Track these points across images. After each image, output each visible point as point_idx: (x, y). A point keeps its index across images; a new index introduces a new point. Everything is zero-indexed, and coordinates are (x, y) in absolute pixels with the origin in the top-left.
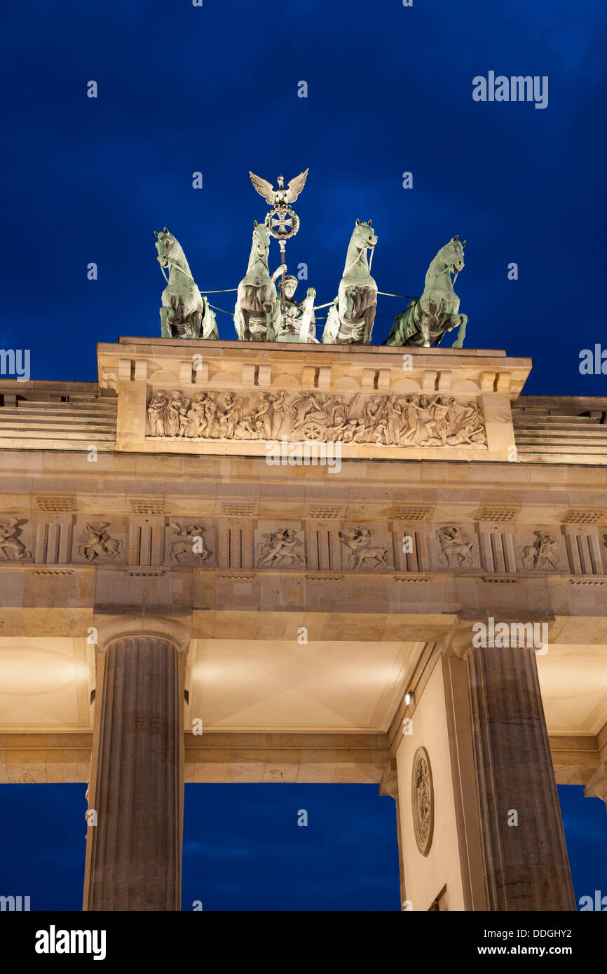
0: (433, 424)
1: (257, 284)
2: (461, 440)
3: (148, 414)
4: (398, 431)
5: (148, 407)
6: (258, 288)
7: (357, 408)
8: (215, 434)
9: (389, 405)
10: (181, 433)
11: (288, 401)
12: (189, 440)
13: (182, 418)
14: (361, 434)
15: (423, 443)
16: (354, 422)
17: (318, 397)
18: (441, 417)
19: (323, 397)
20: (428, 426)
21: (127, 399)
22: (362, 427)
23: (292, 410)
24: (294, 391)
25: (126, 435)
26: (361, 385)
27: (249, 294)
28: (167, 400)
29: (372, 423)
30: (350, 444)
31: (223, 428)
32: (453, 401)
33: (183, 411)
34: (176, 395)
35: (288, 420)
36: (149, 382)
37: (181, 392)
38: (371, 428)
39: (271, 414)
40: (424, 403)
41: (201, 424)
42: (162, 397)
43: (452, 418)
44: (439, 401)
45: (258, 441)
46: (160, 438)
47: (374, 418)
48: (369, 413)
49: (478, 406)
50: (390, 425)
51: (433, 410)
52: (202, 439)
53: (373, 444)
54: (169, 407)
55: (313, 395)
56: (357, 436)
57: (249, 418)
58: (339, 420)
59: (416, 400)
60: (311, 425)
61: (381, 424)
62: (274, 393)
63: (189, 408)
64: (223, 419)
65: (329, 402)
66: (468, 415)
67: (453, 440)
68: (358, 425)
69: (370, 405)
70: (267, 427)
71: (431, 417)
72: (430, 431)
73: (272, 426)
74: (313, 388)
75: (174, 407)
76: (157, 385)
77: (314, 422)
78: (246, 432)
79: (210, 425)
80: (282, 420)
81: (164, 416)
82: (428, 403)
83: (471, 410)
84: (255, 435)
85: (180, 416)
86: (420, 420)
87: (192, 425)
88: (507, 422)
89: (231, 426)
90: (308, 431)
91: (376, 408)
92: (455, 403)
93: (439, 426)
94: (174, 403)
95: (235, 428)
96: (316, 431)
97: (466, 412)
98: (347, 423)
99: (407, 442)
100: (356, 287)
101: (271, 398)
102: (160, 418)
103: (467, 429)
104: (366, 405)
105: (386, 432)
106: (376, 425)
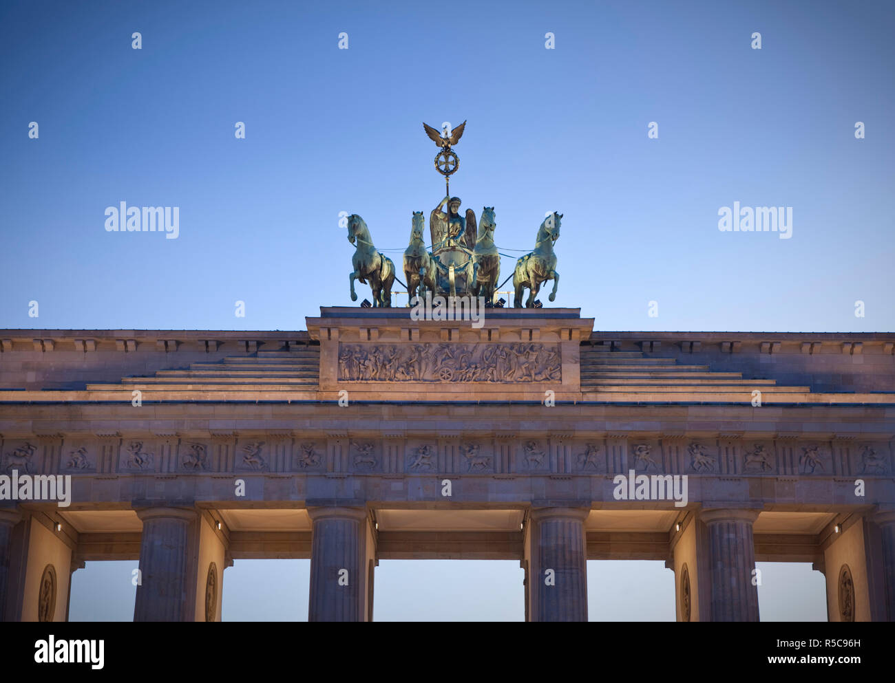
0: (527, 365)
1: (415, 256)
2: (544, 377)
3: (339, 364)
4: (502, 372)
5: (339, 359)
6: (416, 258)
7: (477, 354)
8: (383, 377)
9: (498, 352)
10: (361, 377)
11: (431, 351)
12: (365, 382)
13: (361, 366)
14: (478, 375)
15: (519, 379)
16: (473, 366)
17: (451, 347)
18: (532, 360)
19: (454, 347)
20: (523, 367)
21: (326, 354)
22: (479, 370)
23: (433, 357)
24: (435, 343)
25: (325, 380)
26: (480, 337)
27: (410, 262)
28: (352, 352)
29: (486, 366)
30: (470, 382)
31: (388, 374)
32: (542, 347)
33: (362, 361)
34: (358, 349)
35: (431, 365)
36: (340, 340)
37: (360, 346)
38: (485, 369)
39: (420, 360)
40: (522, 349)
41: (373, 370)
42: (348, 351)
44: (532, 349)
45: (410, 382)
46: (347, 382)
47: (487, 362)
48: (485, 358)
49: (557, 351)
50: (498, 367)
51: (527, 355)
52: (374, 381)
53: (486, 382)
54: (353, 357)
55: (447, 346)
56: (475, 376)
57: (405, 365)
58: (463, 365)
59: (516, 347)
60: (445, 369)
61: (492, 367)
62: (422, 345)
63: (366, 359)
64: (388, 367)
65: (458, 350)
66: (551, 358)
67: (539, 378)
68: (476, 368)
69: (486, 352)
70: (417, 371)
71: (526, 359)
72: (524, 370)
73: (420, 370)
74: (447, 341)
75: (356, 358)
76: (345, 342)
77: (447, 366)
78: (402, 375)
79: (379, 370)
80: (427, 364)
81: (350, 366)
82: (525, 349)
83: (553, 354)
84: (408, 378)
86: (518, 362)
87: (368, 369)
88: (576, 364)
89: (393, 371)
90: (443, 373)
91: (489, 354)
92: (543, 349)
93: (530, 367)
94: (356, 355)
95: (395, 372)
96: (448, 373)
97: (550, 355)
98: (469, 367)
99: (508, 379)
100: (483, 256)
101: (420, 349)
102: (347, 367)
103: (549, 368)
104: (483, 353)
105: (495, 372)
106: (489, 367)
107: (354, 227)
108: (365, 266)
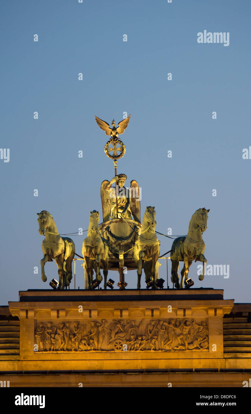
0: (182, 337)
1: (93, 245)
2: (195, 346)
3: (35, 338)
4: (162, 342)
5: (35, 334)
6: (93, 247)
7: (142, 328)
8: (69, 347)
9: (159, 327)
10: (52, 348)
11: (107, 325)
12: (56, 352)
13: (52, 340)
14: (143, 345)
15: (176, 348)
16: (140, 338)
17: (122, 323)
18: (186, 333)
19: (125, 322)
20: (179, 338)
21: (24, 330)
22: (144, 342)
23: (108, 331)
24: (110, 320)
25: (25, 351)
26: (145, 315)
27: (88, 251)
28: (45, 328)
29: (150, 338)
30: (138, 351)
31: (74, 345)
32: (193, 322)
33: (53, 336)
34: (49, 325)
35: (106, 337)
36: (35, 318)
37: (51, 323)
38: (149, 341)
39: (98, 333)
40: (178, 324)
41: (62, 343)
42: (42, 327)
43: (192, 331)
44: (185, 323)
45: (91, 352)
46: (41, 352)
47: (150, 335)
48: (149, 331)
49: (205, 324)
50: (159, 339)
51: (182, 328)
52: (62, 352)
53: (150, 351)
54: (46, 332)
55: (119, 322)
56: (141, 346)
57: (86, 338)
58: (132, 337)
59: (173, 322)
60: (118, 341)
61: (154, 339)
62: (100, 321)
63: (56, 333)
64: (73, 340)
65: (128, 325)
66: (200, 330)
67: (191, 347)
68: (142, 340)
69: (149, 326)
70: (96, 343)
71: (181, 332)
72: (180, 341)
73: (98, 342)
74: (119, 318)
75: (48, 333)
76: (39, 319)
77: (120, 339)
78: (85, 346)
79: (67, 343)
80: (104, 337)
81: (43, 339)
82: (180, 324)
83: (202, 327)
84: (89, 348)
85: (52, 339)
86: (175, 334)
87: (58, 342)
88: (220, 335)
89: (77, 343)
90: (117, 344)
91: (152, 328)
92: (194, 323)
93: (184, 338)
94: (48, 331)
95: (79, 344)
96: (120, 344)
97: (199, 328)
98: (136, 339)
99: (167, 348)
100: (146, 246)
101: (98, 324)
102: (41, 341)
103: (199, 340)
104: (147, 327)
105: (157, 343)
106: (152, 338)
107: (43, 222)
108: (52, 252)
